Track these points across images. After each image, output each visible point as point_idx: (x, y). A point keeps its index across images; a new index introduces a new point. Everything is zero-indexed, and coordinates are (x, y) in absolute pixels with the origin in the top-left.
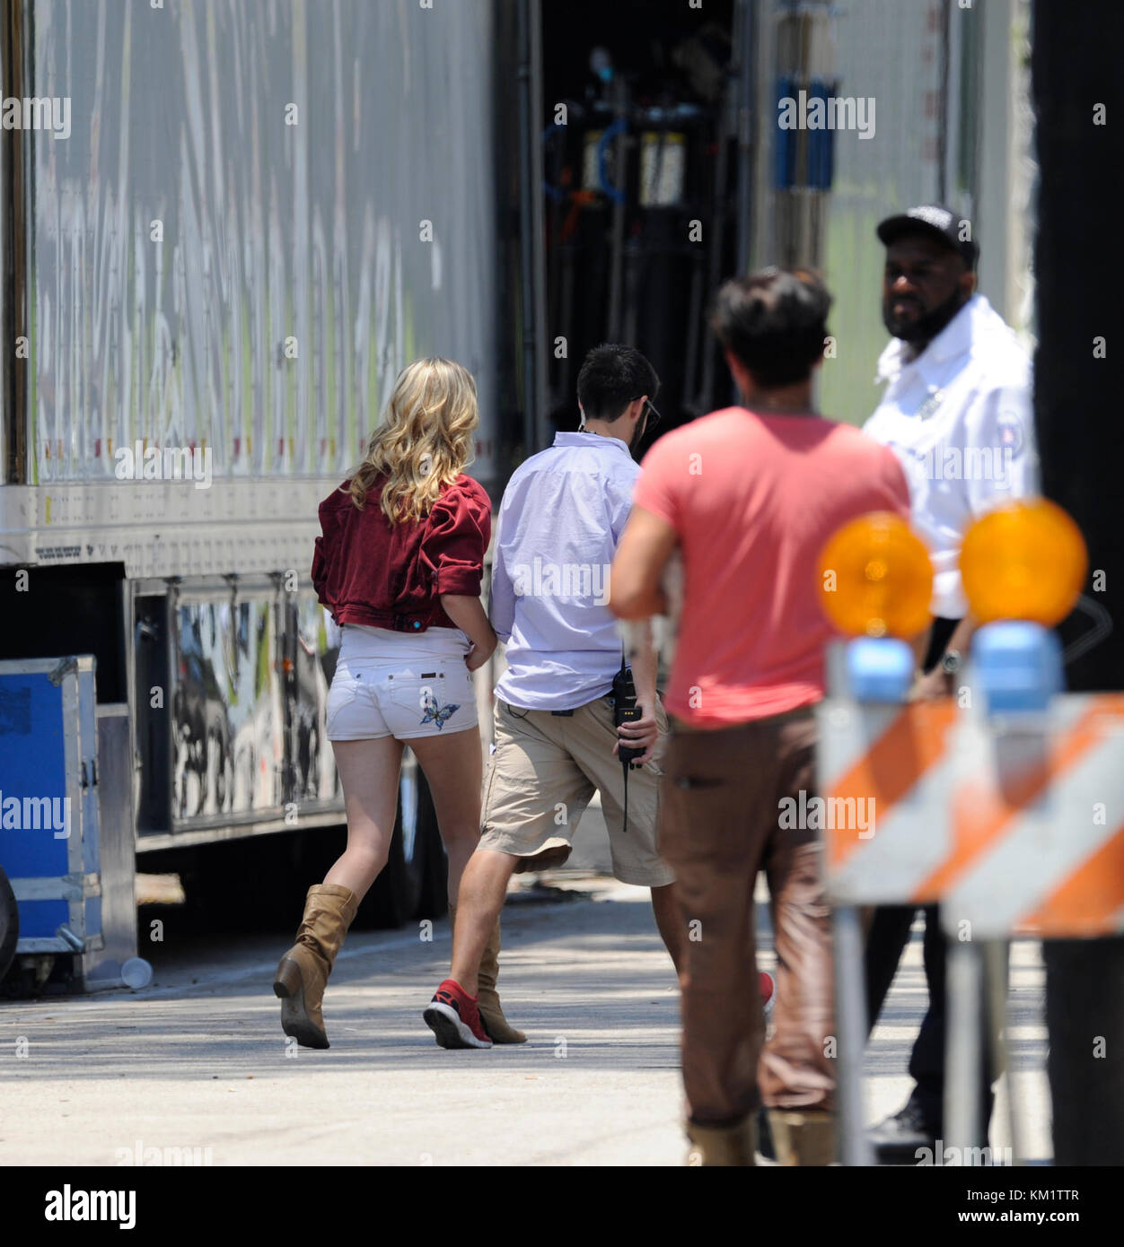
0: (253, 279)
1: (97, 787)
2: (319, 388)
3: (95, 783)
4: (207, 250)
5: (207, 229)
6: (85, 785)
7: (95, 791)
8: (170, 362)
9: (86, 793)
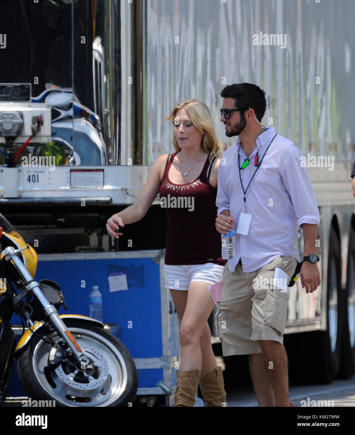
0: (255, 64)
1: (177, 314)
2: (289, 118)
3: (176, 312)
4: (233, 50)
5: (233, 38)
6: (171, 312)
7: (176, 315)
8: (214, 105)
9: (172, 316)
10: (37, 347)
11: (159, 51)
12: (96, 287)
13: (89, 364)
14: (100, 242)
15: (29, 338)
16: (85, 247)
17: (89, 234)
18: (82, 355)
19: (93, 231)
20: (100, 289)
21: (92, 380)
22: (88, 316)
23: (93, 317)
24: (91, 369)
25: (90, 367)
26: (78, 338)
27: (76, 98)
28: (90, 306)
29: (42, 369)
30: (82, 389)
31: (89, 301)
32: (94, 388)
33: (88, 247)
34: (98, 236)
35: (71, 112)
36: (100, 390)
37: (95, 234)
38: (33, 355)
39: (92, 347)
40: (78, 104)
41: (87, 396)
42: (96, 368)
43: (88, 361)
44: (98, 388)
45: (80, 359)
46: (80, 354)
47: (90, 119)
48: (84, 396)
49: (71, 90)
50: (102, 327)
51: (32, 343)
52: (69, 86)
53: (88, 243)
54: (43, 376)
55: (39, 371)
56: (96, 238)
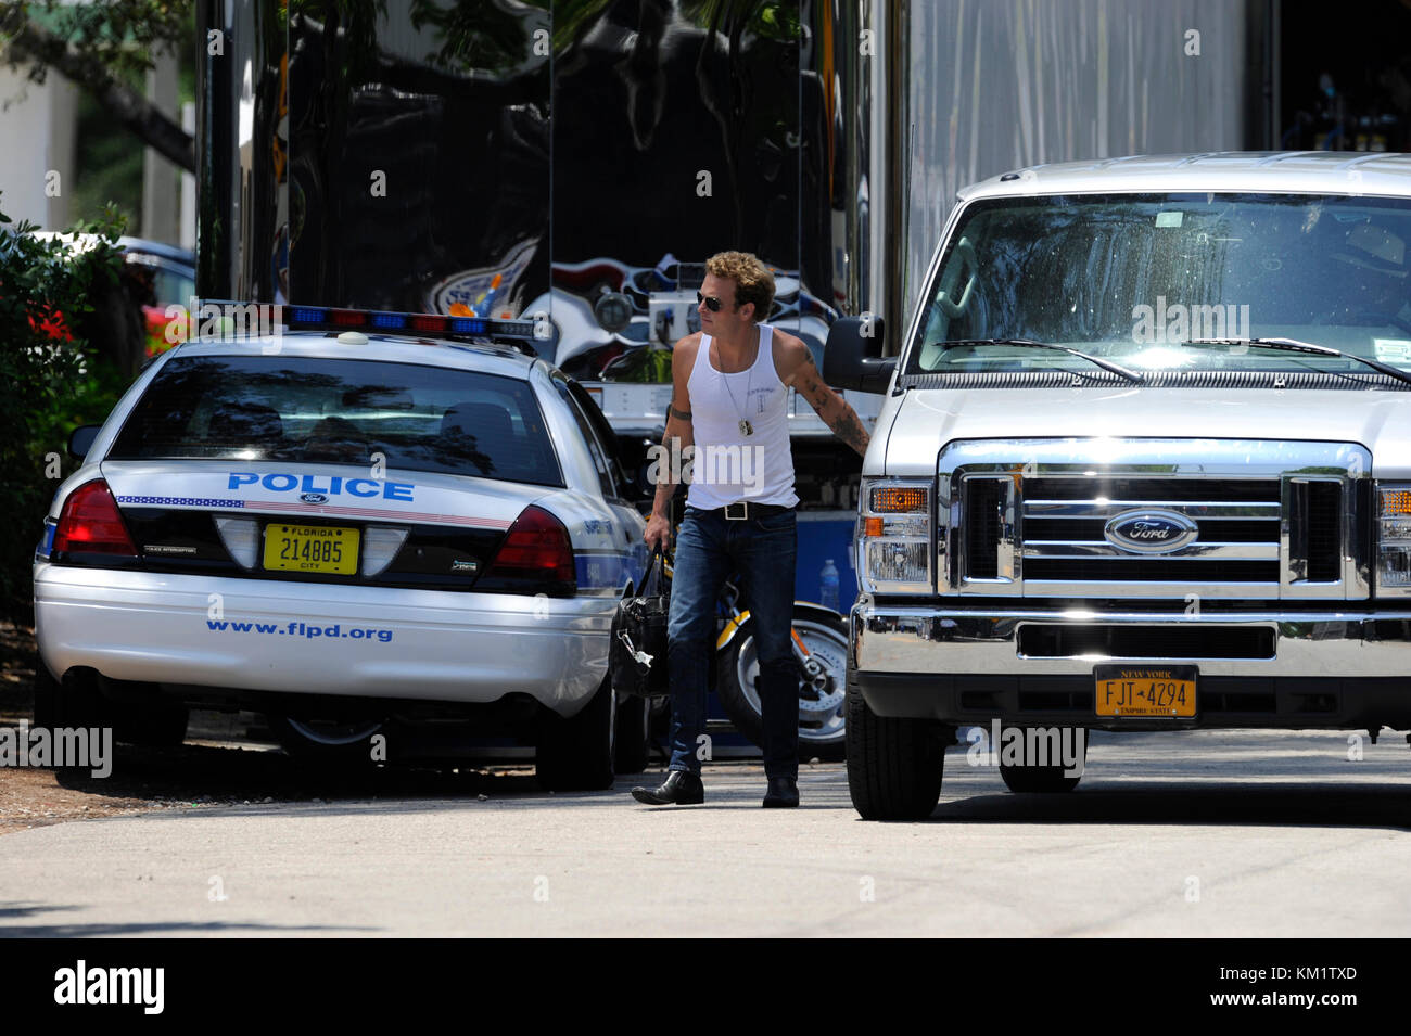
10: (743, 647)
11: (926, 217)
12: (831, 561)
13: (820, 673)
14: (837, 496)
15: (732, 634)
16: (815, 503)
17: (822, 484)
18: (810, 660)
19: (827, 480)
20: (835, 564)
21: (825, 697)
22: (819, 603)
23: (824, 605)
24: (823, 681)
25: (821, 677)
26: (804, 635)
27: (804, 286)
28: (822, 588)
29: (752, 681)
30: (809, 709)
31: (820, 582)
32: (827, 708)
33: (819, 503)
34: (834, 487)
35: (796, 306)
36: (835, 711)
37: (829, 484)
38: (738, 658)
39: (824, 648)
40: (806, 294)
41: (817, 719)
42: (830, 679)
43: (818, 668)
44: (833, 708)
45: (807, 666)
46: (807, 658)
47: (824, 316)
48: (812, 720)
49: (797, 273)
50: (840, 619)
51: (737, 641)
52: (794, 267)
53: (819, 498)
54: (754, 691)
55: (746, 682)
56: (831, 490)
